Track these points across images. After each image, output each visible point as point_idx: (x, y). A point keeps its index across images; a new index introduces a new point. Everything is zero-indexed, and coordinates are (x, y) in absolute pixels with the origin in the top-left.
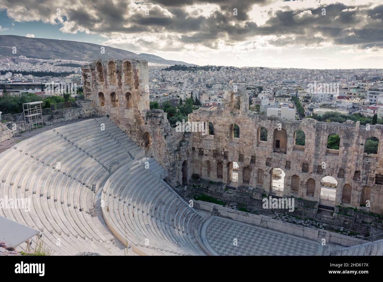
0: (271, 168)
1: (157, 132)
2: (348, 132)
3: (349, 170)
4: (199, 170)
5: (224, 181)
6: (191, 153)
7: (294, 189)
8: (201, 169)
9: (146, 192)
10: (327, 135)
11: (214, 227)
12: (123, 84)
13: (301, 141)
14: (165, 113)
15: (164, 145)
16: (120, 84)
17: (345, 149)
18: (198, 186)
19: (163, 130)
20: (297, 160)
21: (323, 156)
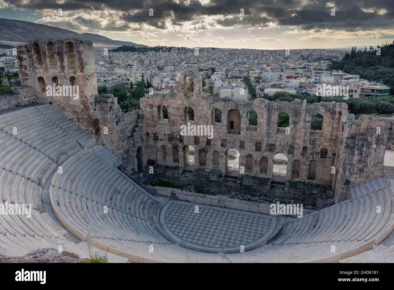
0: (226, 149)
1: (108, 119)
2: (296, 110)
3: (298, 146)
4: (155, 155)
5: (181, 164)
6: (145, 138)
7: (248, 168)
8: (157, 154)
9: (99, 182)
10: (278, 114)
11: (172, 211)
12: (66, 67)
13: (253, 121)
14: (115, 98)
15: (116, 132)
16: (63, 68)
17: (293, 127)
18: (155, 172)
19: (114, 115)
20: (251, 140)
21: (274, 134)
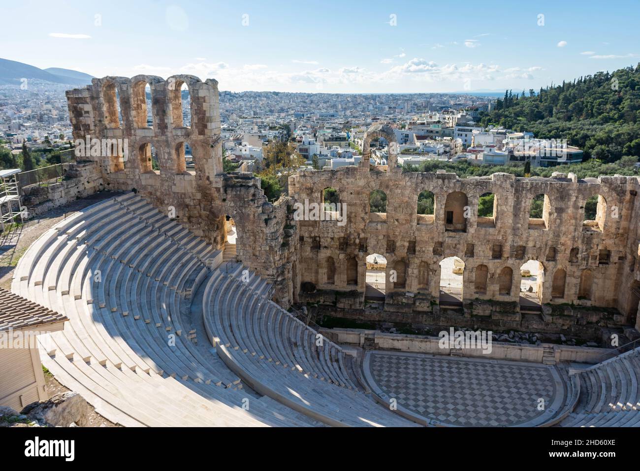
0: (442, 257)
1: (249, 215)
2: (561, 190)
3: (563, 248)
4: (313, 274)
5: (361, 288)
6: (298, 246)
7: (481, 287)
8: (317, 272)
10: (532, 196)
12: (169, 126)
14: (257, 178)
15: (264, 238)
16: (163, 127)
17: (557, 216)
18: (317, 303)
19: (260, 209)
20: (485, 241)
21: (525, 230)
